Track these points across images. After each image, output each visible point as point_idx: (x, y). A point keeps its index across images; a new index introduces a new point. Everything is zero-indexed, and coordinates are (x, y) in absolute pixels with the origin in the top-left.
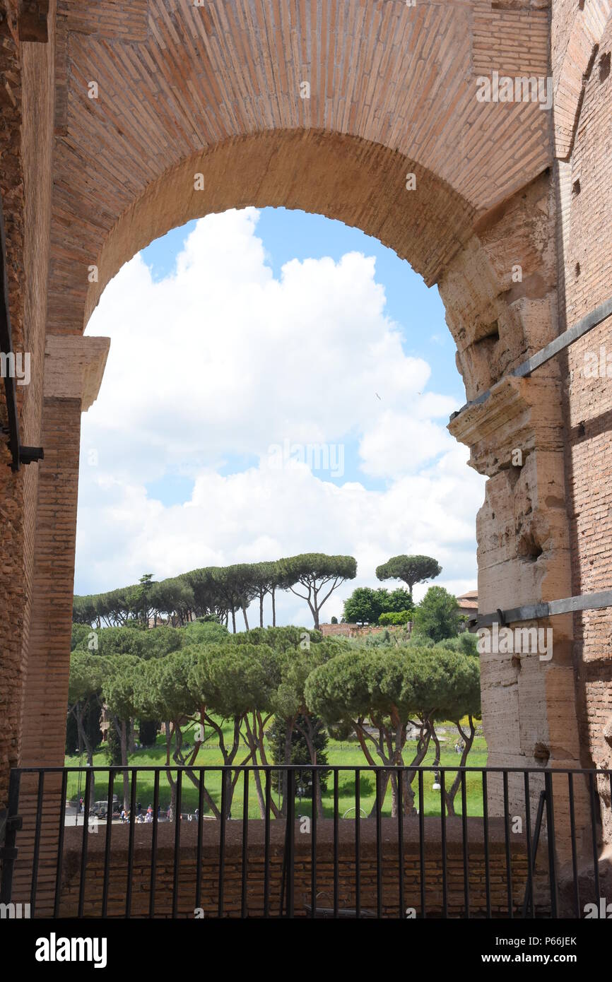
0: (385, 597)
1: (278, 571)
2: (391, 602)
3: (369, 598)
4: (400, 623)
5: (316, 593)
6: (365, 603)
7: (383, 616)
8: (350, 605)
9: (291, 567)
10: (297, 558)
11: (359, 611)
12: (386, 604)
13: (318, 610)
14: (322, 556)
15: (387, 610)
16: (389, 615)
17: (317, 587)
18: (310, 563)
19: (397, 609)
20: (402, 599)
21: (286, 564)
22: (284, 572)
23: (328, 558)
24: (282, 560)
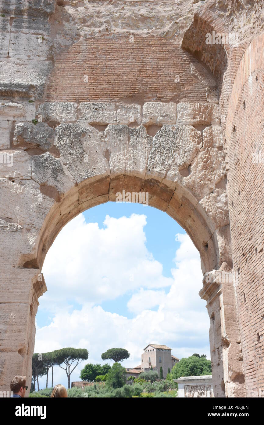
0: (99, 368)
1: (53, 356)
2: (102, 370)
3: (92, 369)
4: (104, 380)
5: (69, 366)
6: (90, 371)
7: (97, 377)
8: (84, 372)
9: (59, 354)
10: (61, 350)
11: (87, 375)
12: (99, 371)
13: (70, 375)
14: (73, 349)
15: (100, 374)
16: (100, 377)
17: (70, 364)
18: (67, 352)
19: (104, 374)
20: (107, 369)
21: (56, 353)
22: (56, 357)
23: (75, 350)
24: (55, 351)
